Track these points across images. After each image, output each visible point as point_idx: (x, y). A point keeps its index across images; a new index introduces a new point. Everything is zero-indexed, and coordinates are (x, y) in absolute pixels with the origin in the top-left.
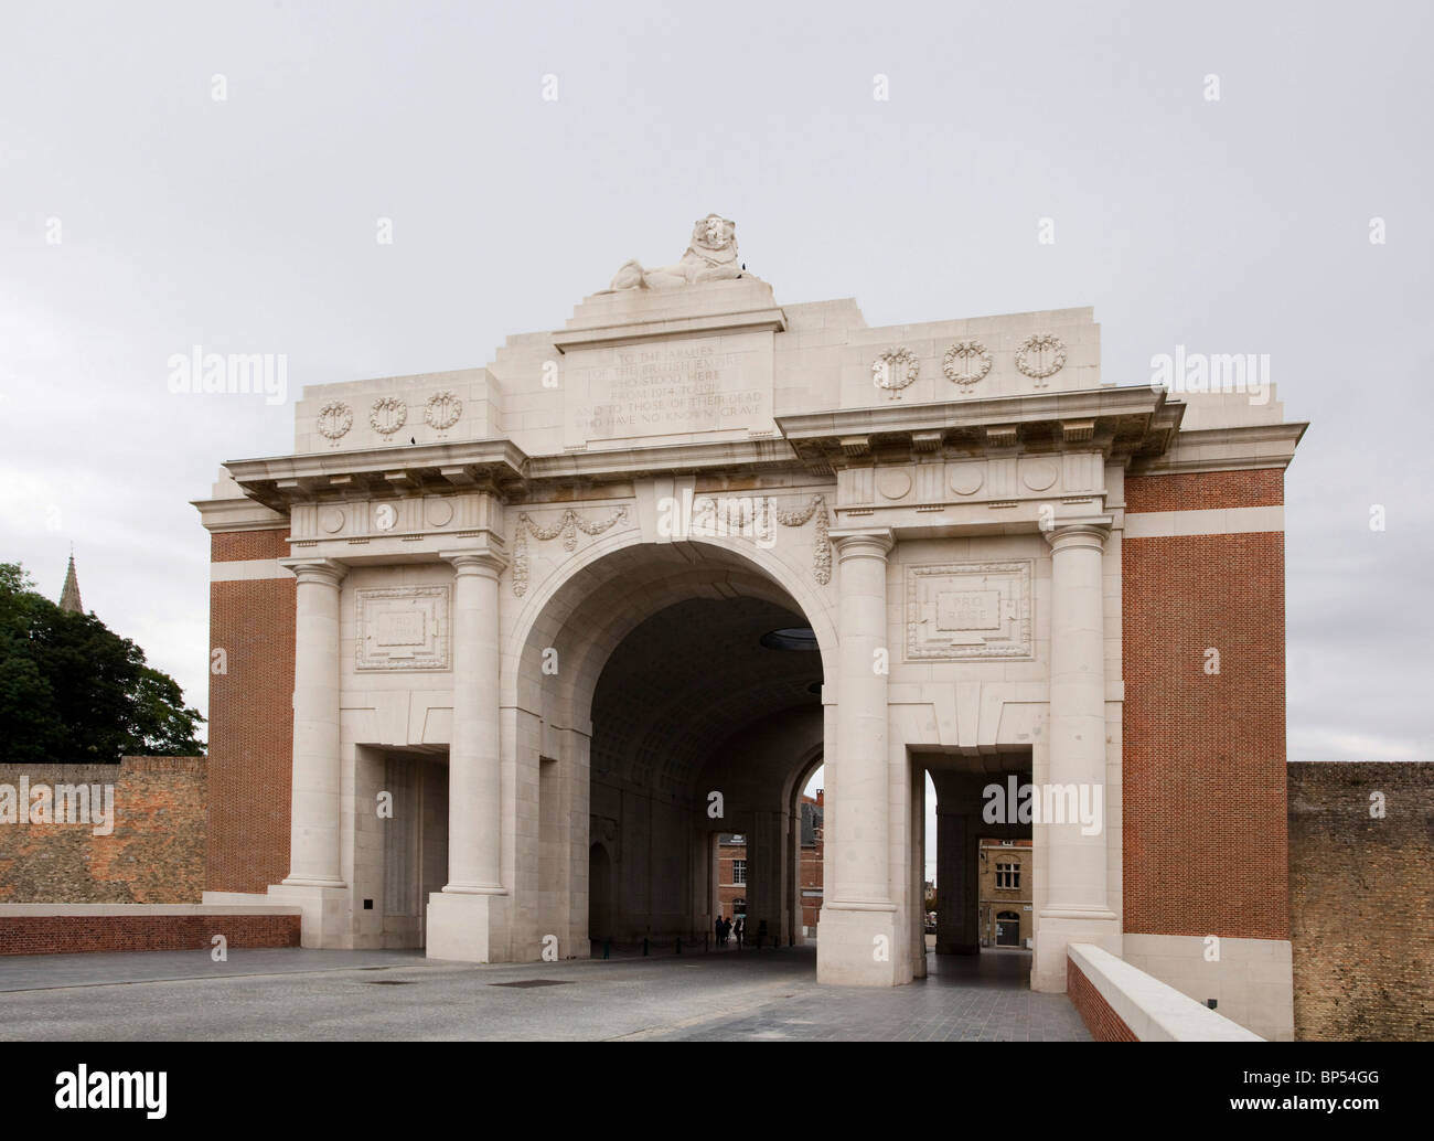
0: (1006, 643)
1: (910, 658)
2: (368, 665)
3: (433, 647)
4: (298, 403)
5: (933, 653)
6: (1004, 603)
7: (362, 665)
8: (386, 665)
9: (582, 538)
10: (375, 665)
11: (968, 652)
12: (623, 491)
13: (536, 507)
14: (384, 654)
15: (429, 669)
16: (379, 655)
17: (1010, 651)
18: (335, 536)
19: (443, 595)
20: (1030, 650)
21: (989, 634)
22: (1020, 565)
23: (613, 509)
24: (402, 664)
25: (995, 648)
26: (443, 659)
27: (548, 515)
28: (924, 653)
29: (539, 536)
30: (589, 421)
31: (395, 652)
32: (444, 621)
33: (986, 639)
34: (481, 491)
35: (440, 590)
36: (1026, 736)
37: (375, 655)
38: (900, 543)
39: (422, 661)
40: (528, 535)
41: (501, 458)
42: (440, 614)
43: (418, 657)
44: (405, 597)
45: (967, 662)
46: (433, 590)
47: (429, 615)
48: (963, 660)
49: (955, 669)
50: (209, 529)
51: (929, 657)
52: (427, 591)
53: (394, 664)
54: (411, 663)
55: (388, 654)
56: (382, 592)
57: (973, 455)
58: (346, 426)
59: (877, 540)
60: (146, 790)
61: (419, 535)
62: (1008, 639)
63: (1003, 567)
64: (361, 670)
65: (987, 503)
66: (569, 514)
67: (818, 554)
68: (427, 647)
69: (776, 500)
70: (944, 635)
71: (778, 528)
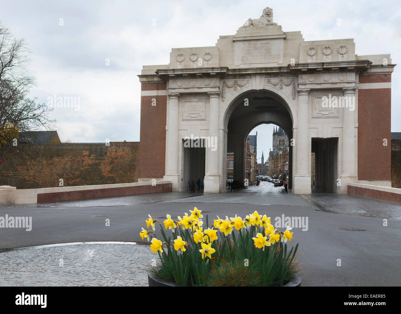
0: (333, 114)
1: (313, 117)
2: (186, 119)
4: (170, 53)
5: (318, 116)
7: (184, 119)
8: (190, 119)
9: (238, 87)
10: (187, 119)
11: (325, 116)
12: (249, 77)
13: (228, 80)
14: (190, 116)
15: (201, 120)
16: (189, 116)
17: (335, 116)
18: (180, 88)
19: (205, 101)
20: (338, 116)
21: (331, 112)
23: (246, 81)
24: (194, 118)
25: (331, 115)
26: (205, 117)
27: (230, 82)
28: (316, 116)
29: (228, 87)
30: (240, 59)
31: (192, 116)
33: (329, 113)
34: (217, 77)
35: (204, 100)
36: (338, 135)
37: (187, 116)
38: (312, 91)
39: (199, 118)
40: (225, 87)
41: (225, 71)
42: (204, 106)
43: (198, 117)
44: (195, 102)
46: (202, 100)
47: (201, 106)
48: (325, 118)
49: (323, 120)
50: (141, 82)
52: (201, 100)
53: (192, 119)
54: (197, 119)
56: (190, 100)
57: (328, 72)
58: (183, 59)
59: (307, 91)
60: (116, 151)
61: (201, 88)
62: (334, 113)
64: (184, 120)
65: (331, 83)
66: (236, 82)
67: (293, 93)
68: (201, 115)
69: (283, 80)
70: (320, 112)
71: (284, 86)
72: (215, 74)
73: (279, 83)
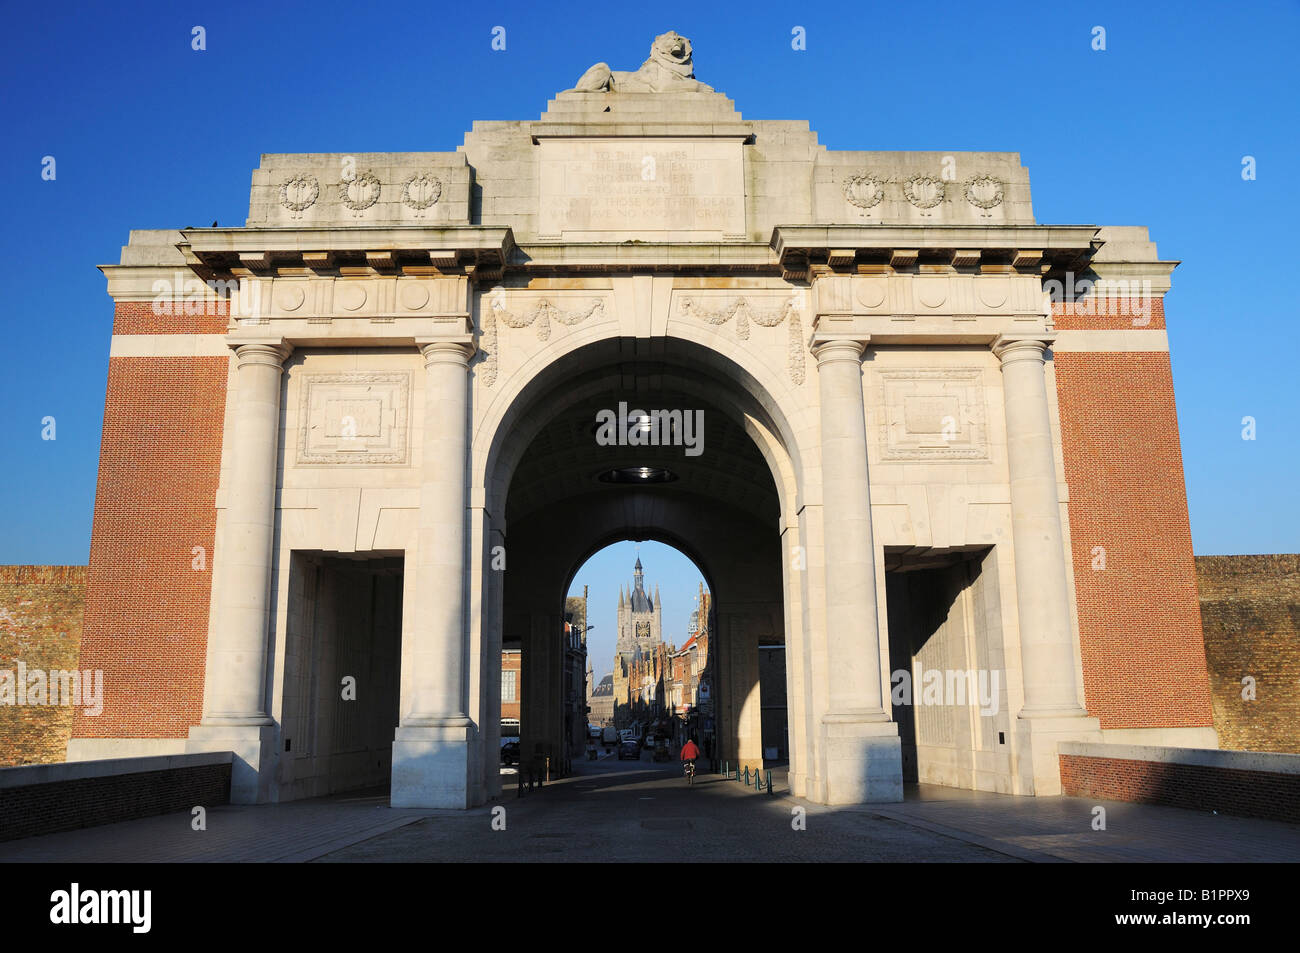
0: (967, 446)
1: (884, 459)
2: (312, 458)
3: (389, 440)
5: (905, 455)
6: (962, 409)
7: (305, 458)
8: (334, 459)
9: (557, 328)
10: (320, 458)
11: (936, 455)
12: (601, 284)
14: (330, 447)
15: (384, 465)
16: (326, 447)
17: (972, 455)
18: (291, 315)
19: (403, 382)
20: (987, 453)
22: (974, 374)
23: (589, 300)
24: (352, 458)
25: (958, 451)
26: (401, 454)
27: (520, 303)
28: (897, 455)
29: (512, 324)
30: (565, 212)
31: (345, 445)
32: (403, 411)
33: (949, 442)
35: (399, 376)
36: (990, 536)
37: (321, 447)
38: (872, 348)
39: (376, 455)
41: (497, 245)
42: (398, 404)
43: (372, 451)
45: (933, 464)
46: (392, 377)
47: (386, 404)
48: (934, 461)
49: (923, 471)
51: (901, 458)
53: (344, 458)
54: (363, 458)
55: (336, 446)
56: (332, 377)
58: (312, 199)
59: (854, 345)
61: (390, 318)
62: (968, 442)
63: (959, 374)
64: (302, 464)
65: (953, 315)
66: (544, 303)
67: (793, 355)
68: (383, 440)
69: (750, 301)
70: (916, 437)
71: (754, 328)
72: (451, 255)
73: (732, 313)
